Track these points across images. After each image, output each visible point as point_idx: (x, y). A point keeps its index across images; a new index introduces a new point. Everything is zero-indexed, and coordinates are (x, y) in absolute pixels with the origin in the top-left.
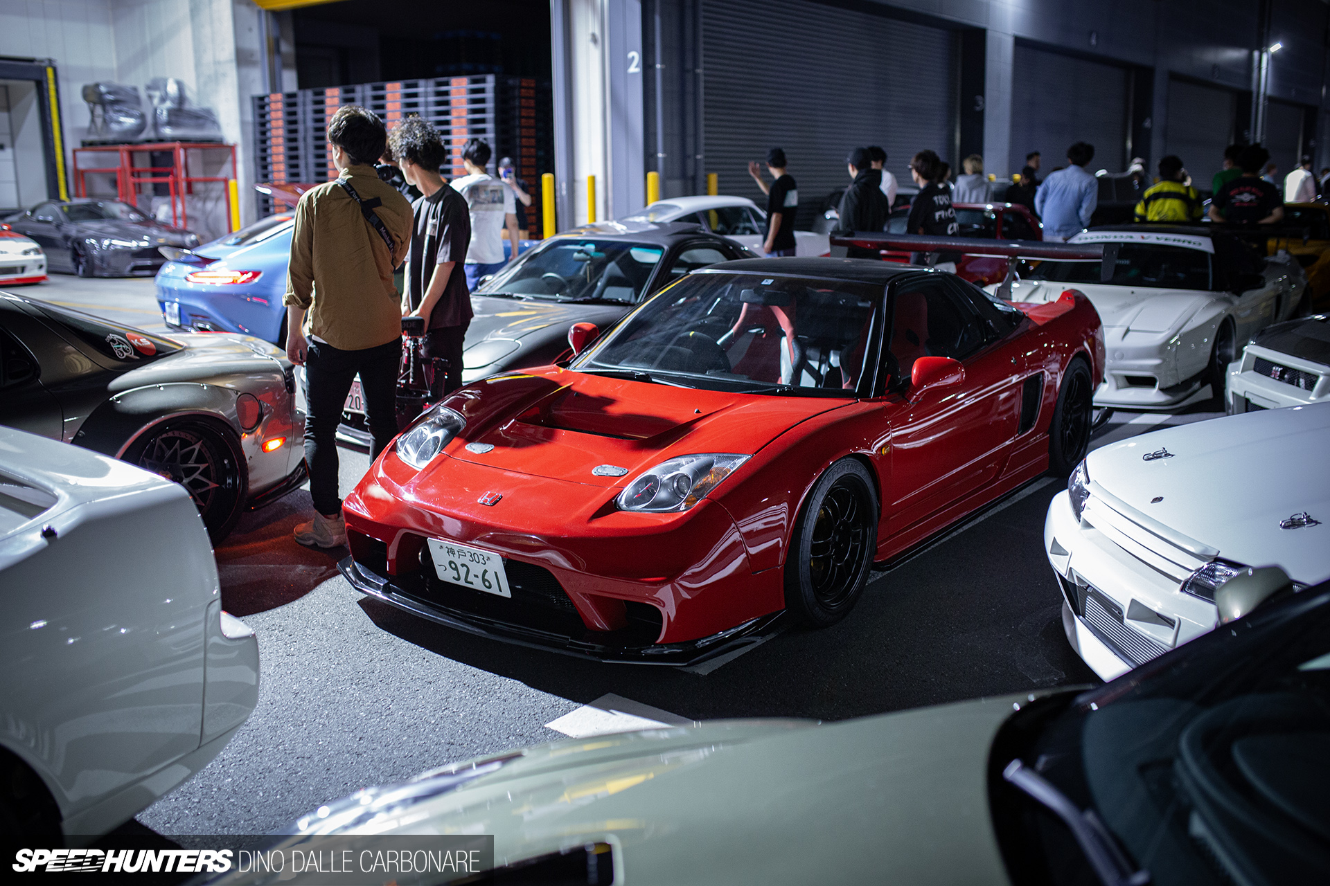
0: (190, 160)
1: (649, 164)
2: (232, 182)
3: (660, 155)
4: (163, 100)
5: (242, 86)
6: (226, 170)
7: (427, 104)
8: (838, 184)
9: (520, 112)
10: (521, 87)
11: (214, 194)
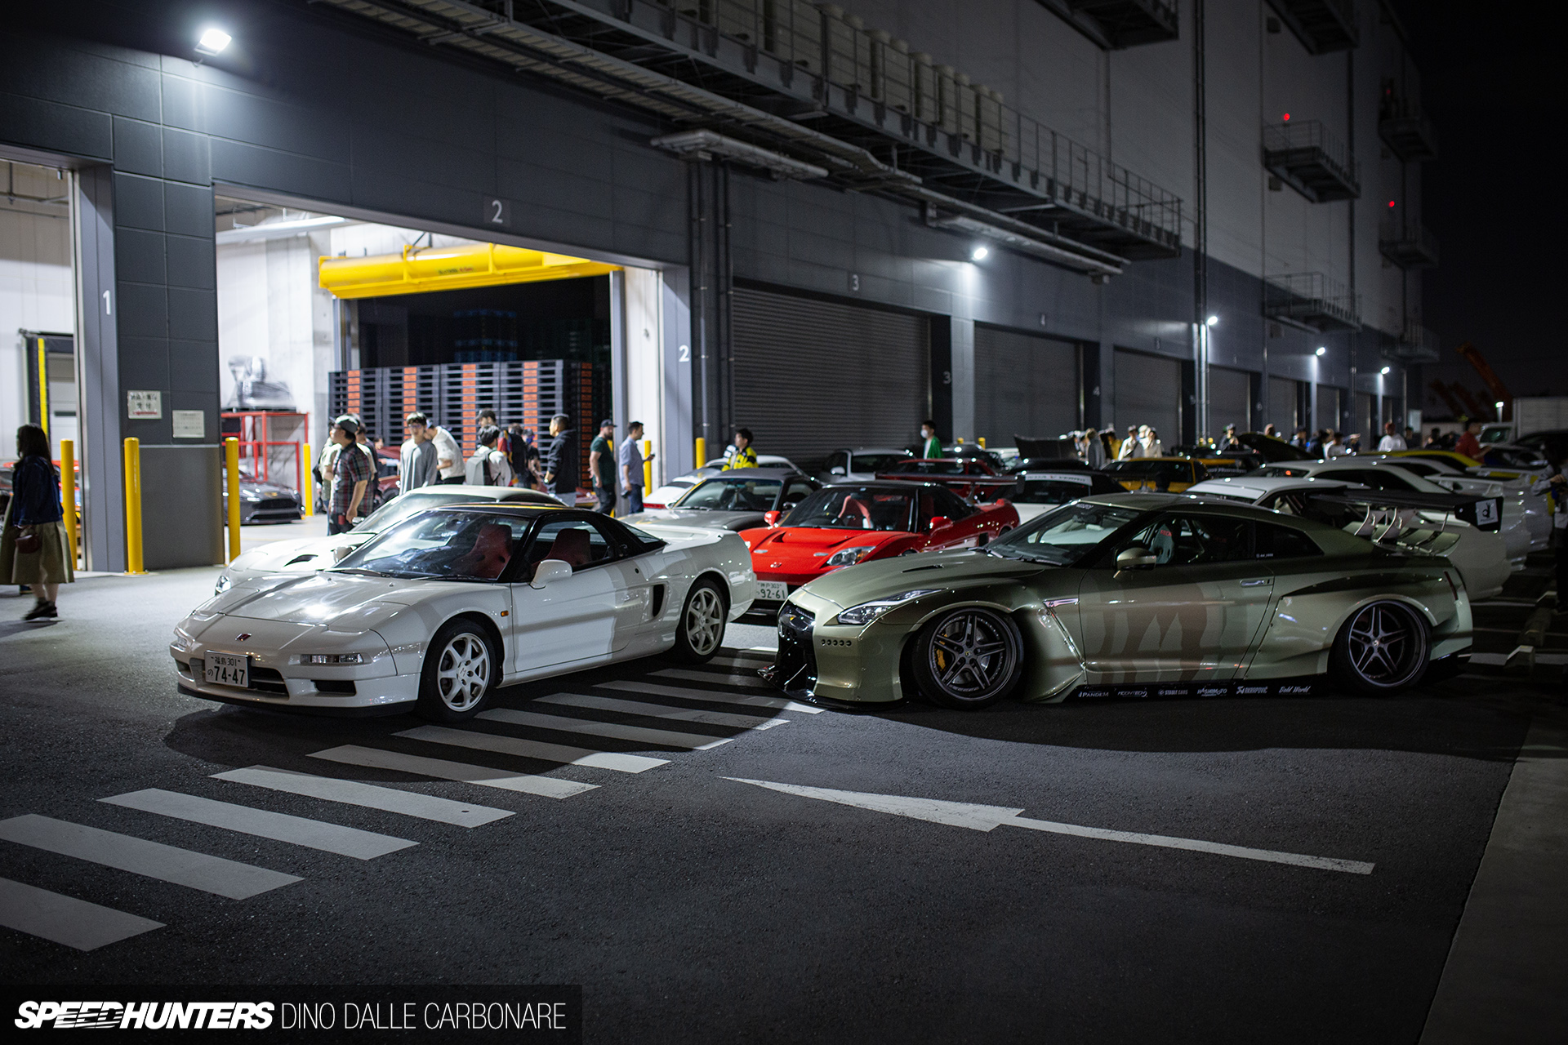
0: (258, 426)
1: (696, 433)
2: (304, 447)
3: (705, 425)
4: (249, 374)
5: (317, 364)
6: (297, 435)
7: (500, 382)
8: (838, 447)
9: (581, 390)
10: (582, 370)
11: (282, 456)
